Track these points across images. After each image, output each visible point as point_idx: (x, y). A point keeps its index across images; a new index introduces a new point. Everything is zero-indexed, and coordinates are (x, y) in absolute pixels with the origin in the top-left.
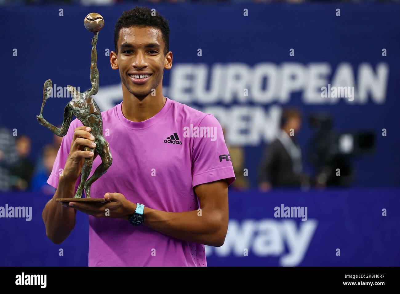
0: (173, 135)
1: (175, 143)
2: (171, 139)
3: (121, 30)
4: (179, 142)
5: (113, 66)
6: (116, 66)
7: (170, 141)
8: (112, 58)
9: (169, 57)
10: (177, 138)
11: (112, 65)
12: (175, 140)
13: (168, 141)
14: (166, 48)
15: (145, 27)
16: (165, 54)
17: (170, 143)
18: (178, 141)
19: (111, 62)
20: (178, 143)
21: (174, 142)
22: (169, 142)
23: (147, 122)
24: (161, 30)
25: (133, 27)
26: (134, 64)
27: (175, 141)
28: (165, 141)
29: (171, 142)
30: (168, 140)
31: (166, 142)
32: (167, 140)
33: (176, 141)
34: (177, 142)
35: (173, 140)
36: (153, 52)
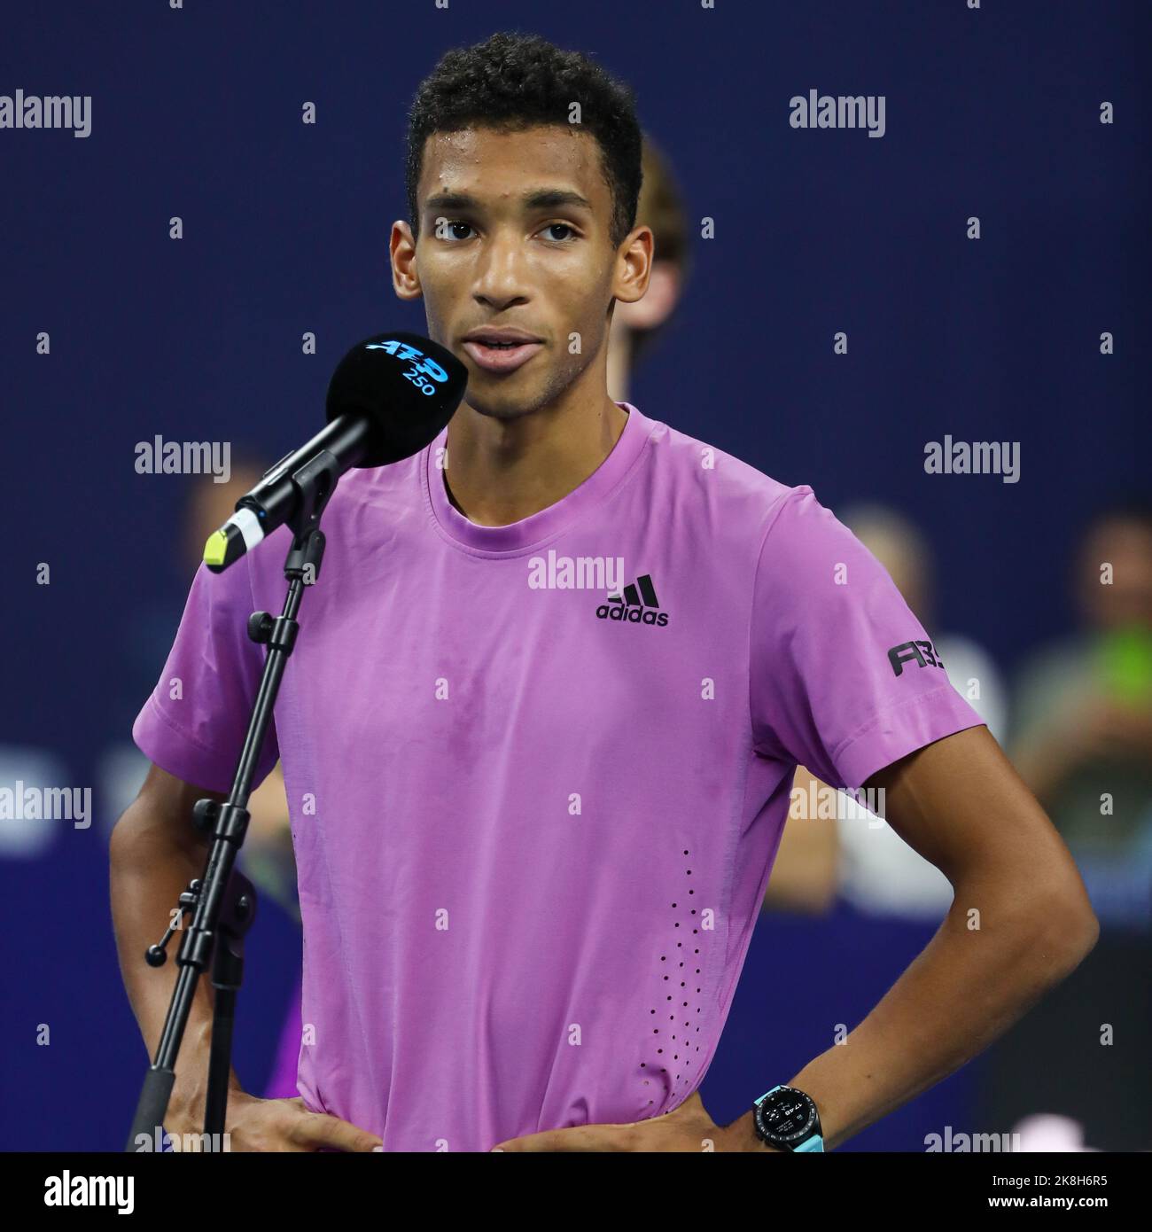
0: (634, 585)
1: (638, 620)
2: (624, 601)
3: (430, 141)
4: (654, 615)
5: (400, 285)
6: (413, 283)
7: (621, 610)
8: (398, 249)
9: (638, 249)
10: (651, 600)
11: (399, 278)
12: (638, 608)
13: (612, 611)
14: (622, 210)
15: (523, 128)
16: (617, 239)
17: (619, 618)
18: (653, 610)
19: (395, 269)
20: (652, 622)
21: (635, 616)
22: (616, 613)
23: (532, 526)
24: (598, 136)
25: (475, 129)
26: (477, 286)
27: (639, 612)
28: (602, 612)
29: (623, 615)
30: (612, 605)
31: (605, 616)
32: (607, 608)
33: (647, 609)
34: (649, 618)
35: (631, 608)
36: (560, 232)
